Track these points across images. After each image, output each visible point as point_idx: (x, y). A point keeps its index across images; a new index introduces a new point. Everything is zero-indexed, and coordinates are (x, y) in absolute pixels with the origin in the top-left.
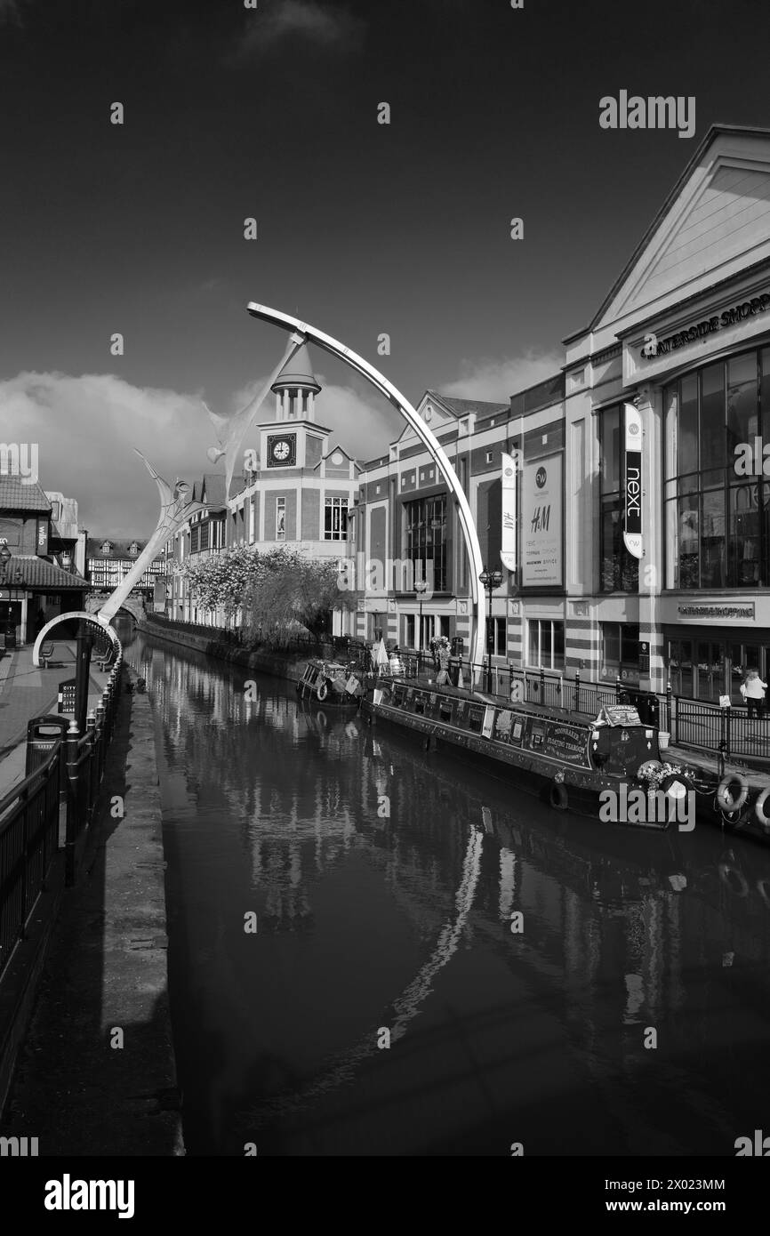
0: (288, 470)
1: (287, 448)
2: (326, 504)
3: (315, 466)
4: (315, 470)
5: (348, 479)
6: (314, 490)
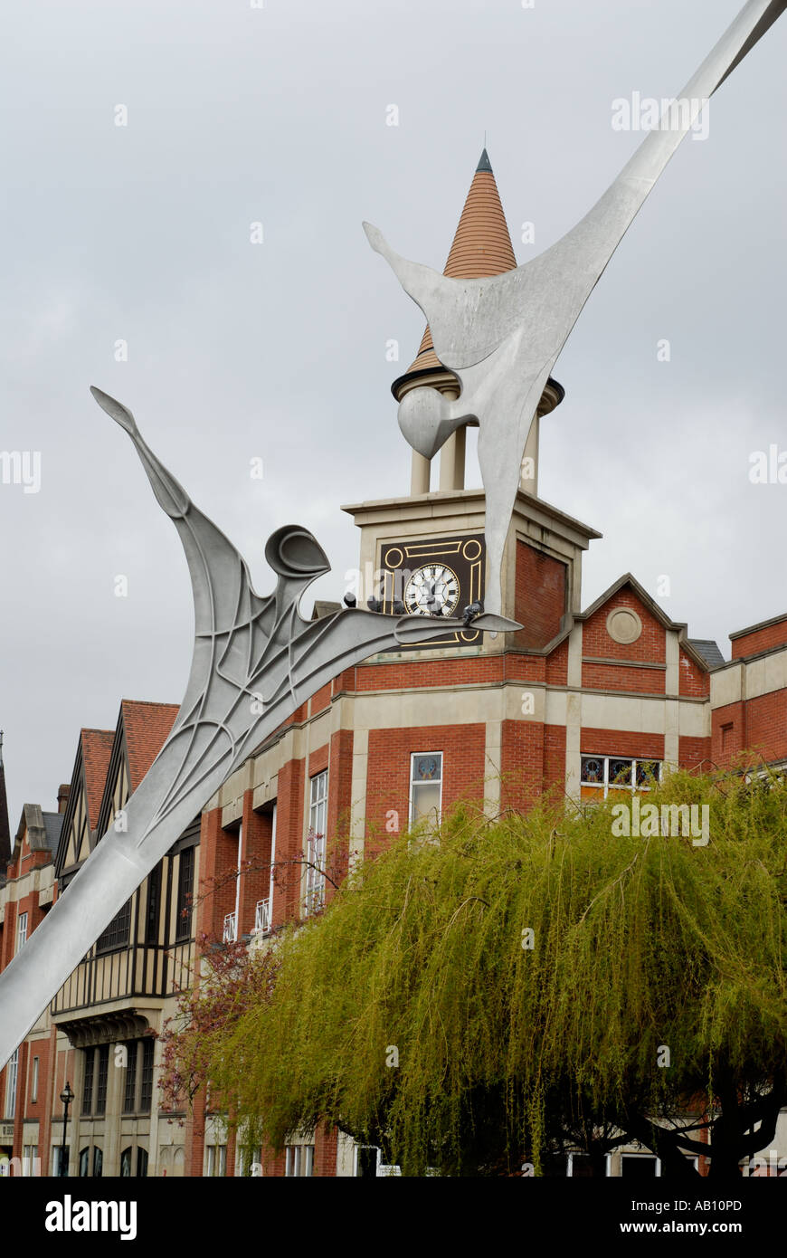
0: (451, 660)
1: (454, 586)
2: (584, 778)
3: (548, 648)
4: (550, 657)
5: (658, 692)
6: (546, 727)
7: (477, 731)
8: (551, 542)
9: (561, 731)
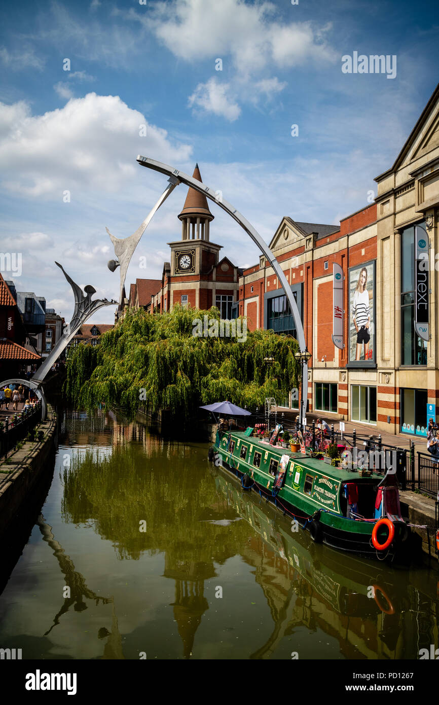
0: (189, 276)
1: (189, 260)
2: (216, 300)
3: (209, 273)
4: (209, 275)
5: (233, 282)
6: (208, 289)
7: (193, 291)
8: (211, 250)
9: (212, 290)
